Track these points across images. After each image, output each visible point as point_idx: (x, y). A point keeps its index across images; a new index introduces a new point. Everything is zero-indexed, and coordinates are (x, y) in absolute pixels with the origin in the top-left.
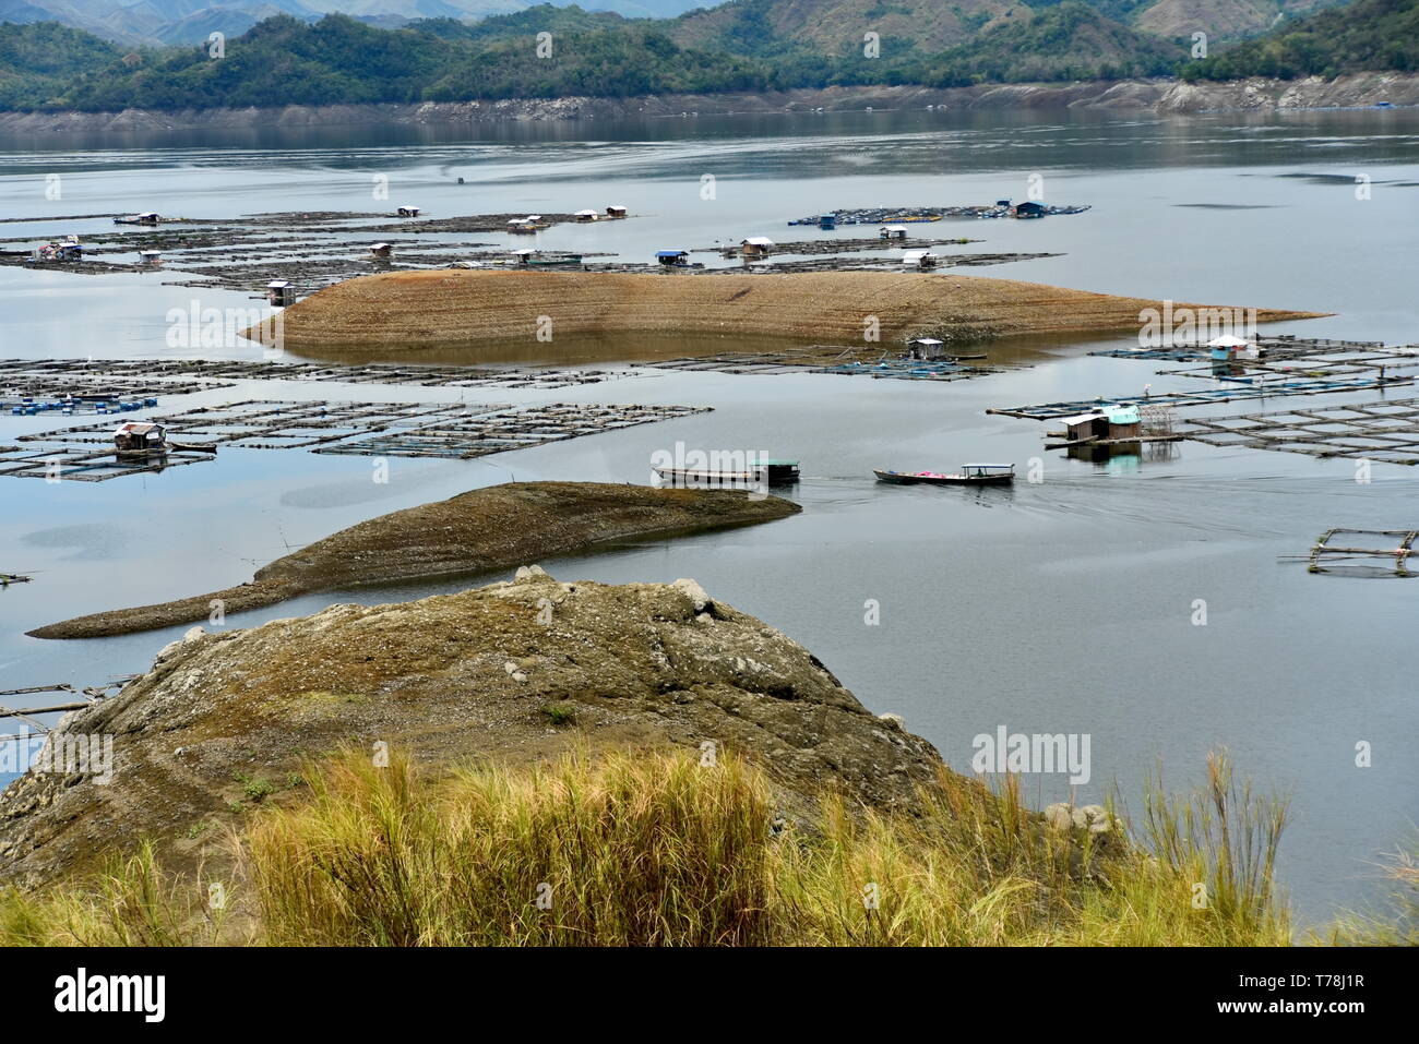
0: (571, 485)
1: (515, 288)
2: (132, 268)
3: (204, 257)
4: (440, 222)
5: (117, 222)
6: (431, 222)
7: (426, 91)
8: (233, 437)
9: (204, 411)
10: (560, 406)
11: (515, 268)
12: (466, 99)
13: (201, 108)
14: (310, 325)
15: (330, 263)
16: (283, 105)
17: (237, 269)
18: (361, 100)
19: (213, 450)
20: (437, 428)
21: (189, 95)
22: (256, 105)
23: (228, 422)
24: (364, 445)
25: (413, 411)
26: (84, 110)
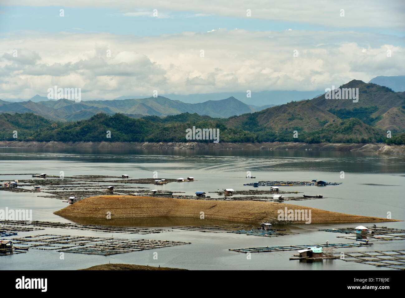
2: (30, 191)
3: (55, 188)
4: (134, 180)
5: (33, 176)
6: (131, 180)
7: (146, 138)
8: (35, 246)
9: (30, 237)
10: (143, 240)
11: (151, 195)
12: (159, 141)
13: (74, 142)
14: (76, 211)
15: (93, 192)
16: (101, 141)
17: (63, 192)
18: (125, 141)
19: (27, 250)
20: (101, 246)
21: (71, 137)
22: (92, 141)
23: (36, 241)
24: (75, 250)
25: (96, 240)
26: (38, 141)
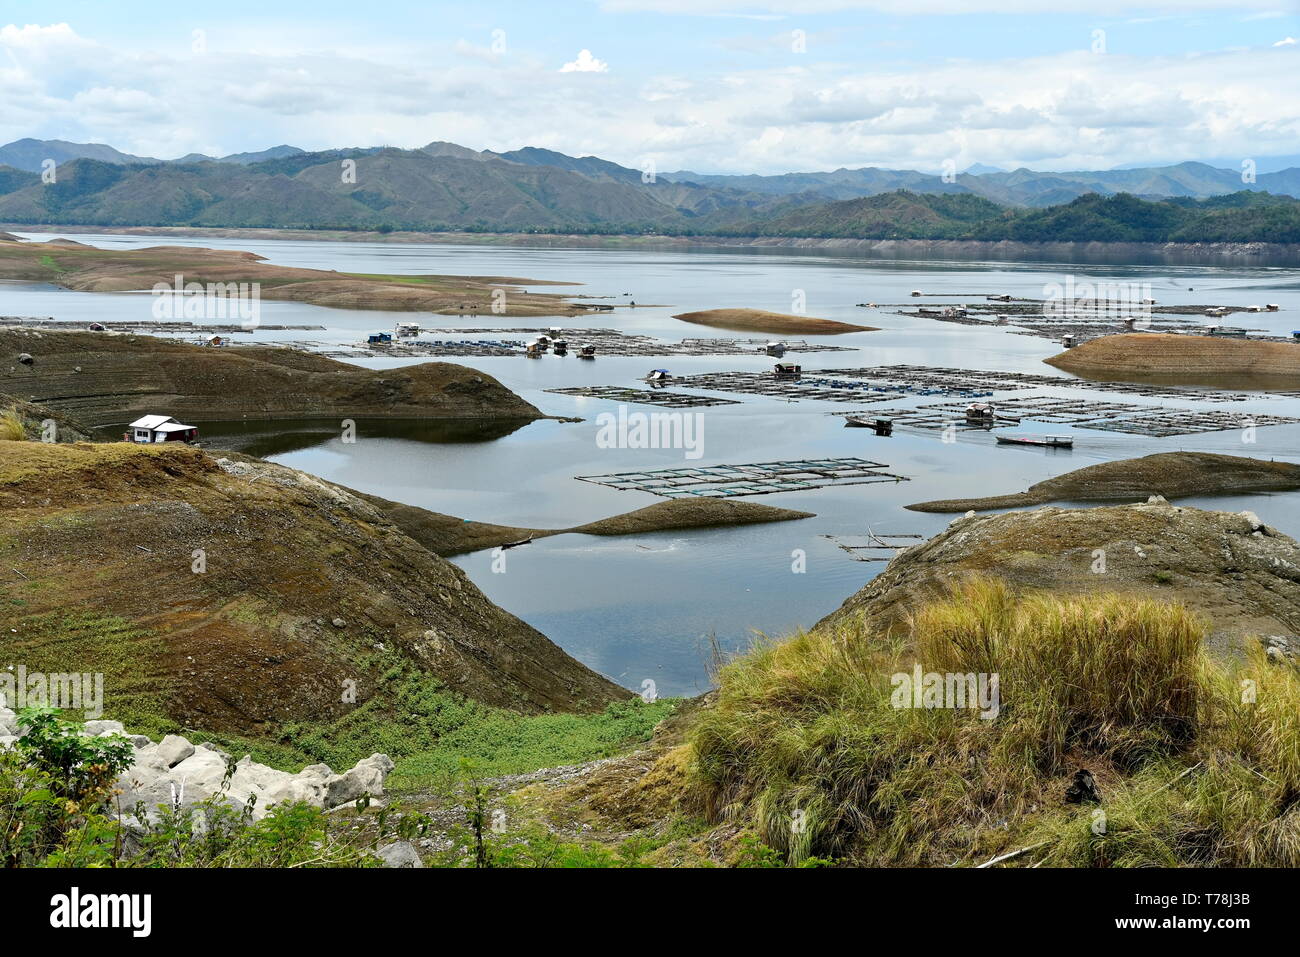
0: (1215, 456)
1: (1202, 346)
2: (992, 323)
3: (1032, 319)
4: (1167, 308)
5: (988, 299)
6: (1162, 308)
7: (1170, 236)
8: (1030, 415)
9: (1017, 400)
10: (1218, 412)
11: (1205, 335)
12: (1195, 241)
13: (1043, 242)
14: (1082, 359)
15: (1100, 327)
16: (1089, 241)
17: (1048, 327)
18: (1133, 240)
19: (1018, 421)
20: (1144, 419)
21: (1037, 234)
22: (1074, 241)
23: (1029, 407)
24: (1101, 424)
25: (1132, 409)
26: (981, 240)
